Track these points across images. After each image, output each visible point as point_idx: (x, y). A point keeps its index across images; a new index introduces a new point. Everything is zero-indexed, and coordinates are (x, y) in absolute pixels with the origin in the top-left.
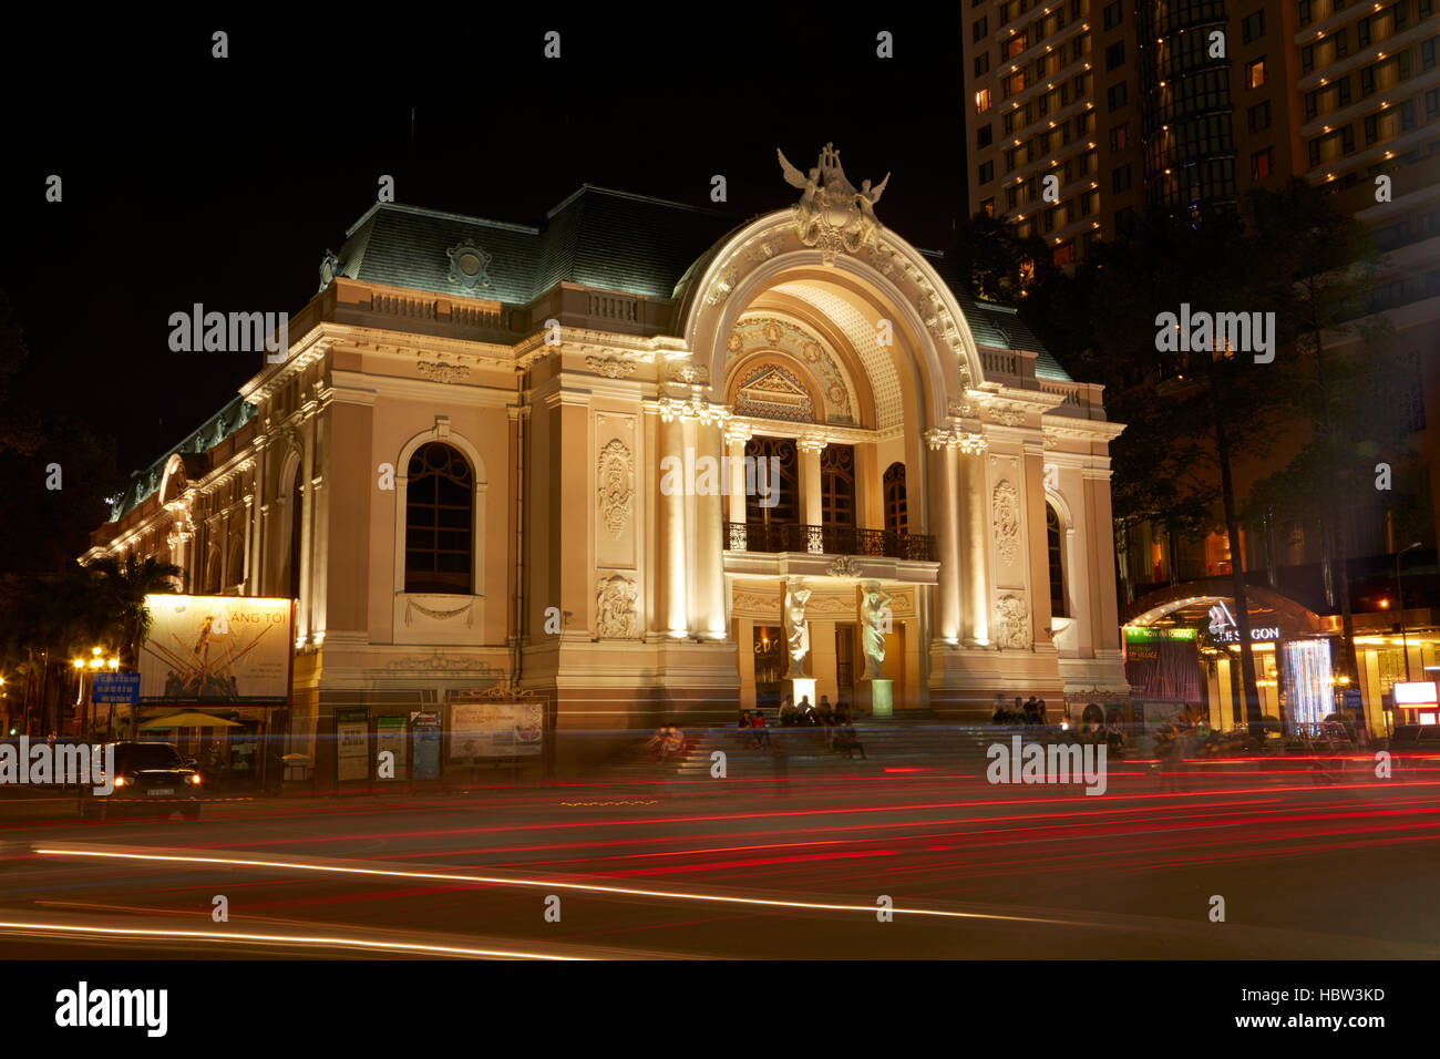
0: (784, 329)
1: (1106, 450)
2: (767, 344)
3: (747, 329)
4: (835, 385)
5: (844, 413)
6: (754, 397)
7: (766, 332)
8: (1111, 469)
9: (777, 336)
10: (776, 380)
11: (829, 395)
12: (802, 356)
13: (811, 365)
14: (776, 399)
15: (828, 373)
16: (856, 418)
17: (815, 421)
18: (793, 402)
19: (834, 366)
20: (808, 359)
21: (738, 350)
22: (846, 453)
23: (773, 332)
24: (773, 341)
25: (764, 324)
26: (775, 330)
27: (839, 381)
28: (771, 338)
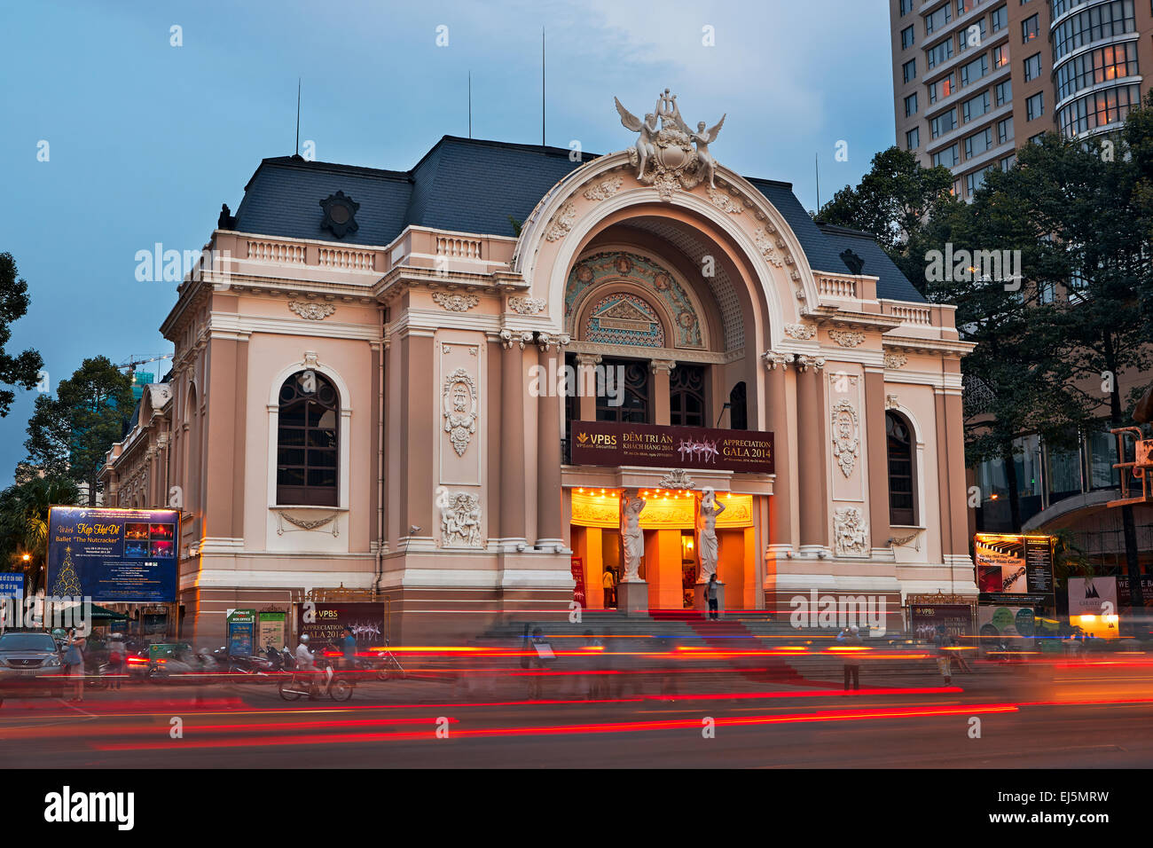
0: (635, 261)
2: (619, 275)
3: (599, 262)
4: (685, 311)
5: (693, 337)
7: (616, 264)
9: (627, 267)
11: (678, 321)
12: (652, 286)
13: (661, 294)
14: (627, 325)
15: (677, 301)
16: (706, 343)
19: (684, 293)
20: (659, 288)
23: (623, 264)
24: (624, 273)
25: (614, 257)
26: (626, 262)
27: (688, 308)
28: (622, 270)
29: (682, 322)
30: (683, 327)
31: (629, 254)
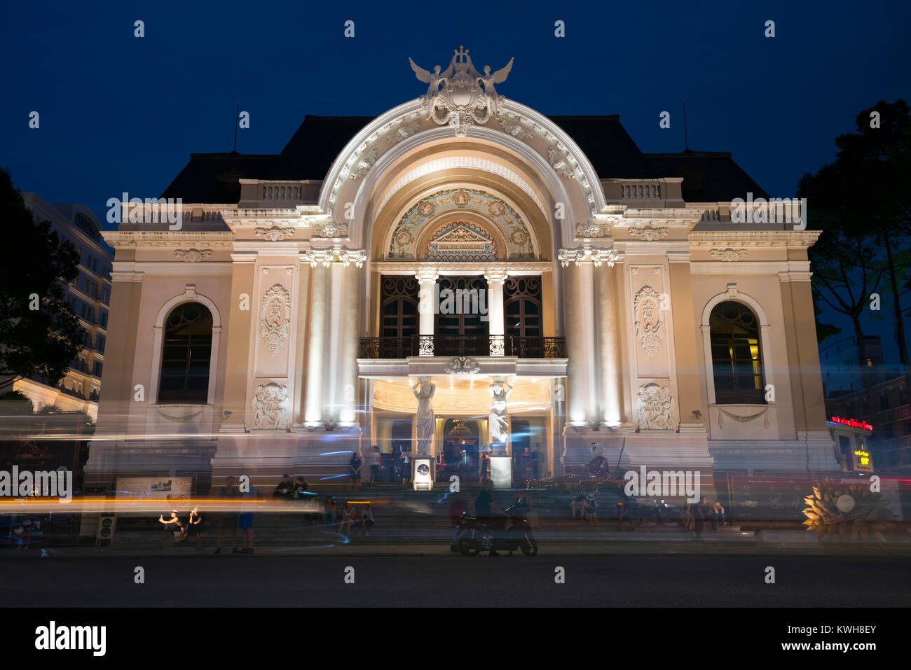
0: (471, 194)
1: (806, 255)
2: (457, 207)
3: (439, 198)
4: (518, 230)
5: (527, 251)
6: (442, 247)
7: (455, 199)
8: (811, 271)
9: (465, 200)
10: (461, 233)
11: (512, 239)
12: (487, 213)
13: (496, 219)
14: (463, 247)
15: (511, 222)
16: (537, 253)
17: (497, 260)
18: (478, 247)
19: (517, 216)
20: (493, 214)
21: (430, 215)
22: (534, 283)
23: (461, 199)
24: (462, 205)
25: (453, 193)
26: (464, 196)
27: (521, 228)
28: (460, 203)
29: (516, 240)
30: (516, 244)
31: (467, 190)
